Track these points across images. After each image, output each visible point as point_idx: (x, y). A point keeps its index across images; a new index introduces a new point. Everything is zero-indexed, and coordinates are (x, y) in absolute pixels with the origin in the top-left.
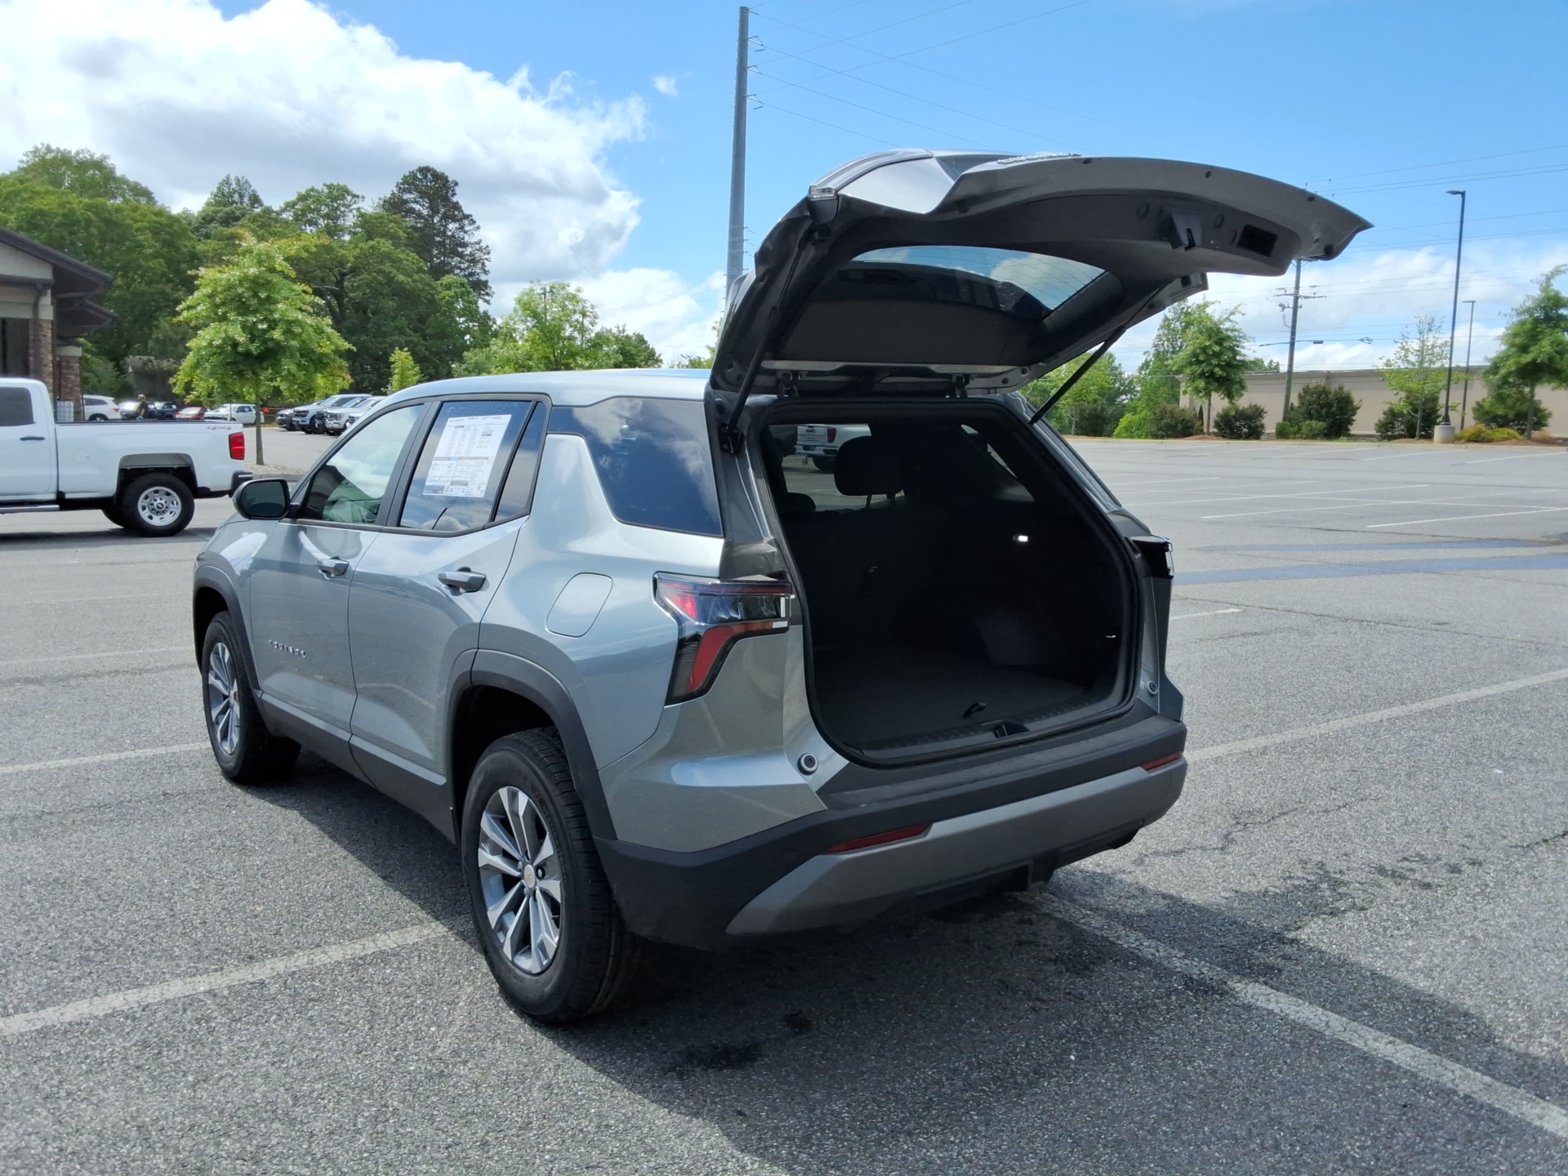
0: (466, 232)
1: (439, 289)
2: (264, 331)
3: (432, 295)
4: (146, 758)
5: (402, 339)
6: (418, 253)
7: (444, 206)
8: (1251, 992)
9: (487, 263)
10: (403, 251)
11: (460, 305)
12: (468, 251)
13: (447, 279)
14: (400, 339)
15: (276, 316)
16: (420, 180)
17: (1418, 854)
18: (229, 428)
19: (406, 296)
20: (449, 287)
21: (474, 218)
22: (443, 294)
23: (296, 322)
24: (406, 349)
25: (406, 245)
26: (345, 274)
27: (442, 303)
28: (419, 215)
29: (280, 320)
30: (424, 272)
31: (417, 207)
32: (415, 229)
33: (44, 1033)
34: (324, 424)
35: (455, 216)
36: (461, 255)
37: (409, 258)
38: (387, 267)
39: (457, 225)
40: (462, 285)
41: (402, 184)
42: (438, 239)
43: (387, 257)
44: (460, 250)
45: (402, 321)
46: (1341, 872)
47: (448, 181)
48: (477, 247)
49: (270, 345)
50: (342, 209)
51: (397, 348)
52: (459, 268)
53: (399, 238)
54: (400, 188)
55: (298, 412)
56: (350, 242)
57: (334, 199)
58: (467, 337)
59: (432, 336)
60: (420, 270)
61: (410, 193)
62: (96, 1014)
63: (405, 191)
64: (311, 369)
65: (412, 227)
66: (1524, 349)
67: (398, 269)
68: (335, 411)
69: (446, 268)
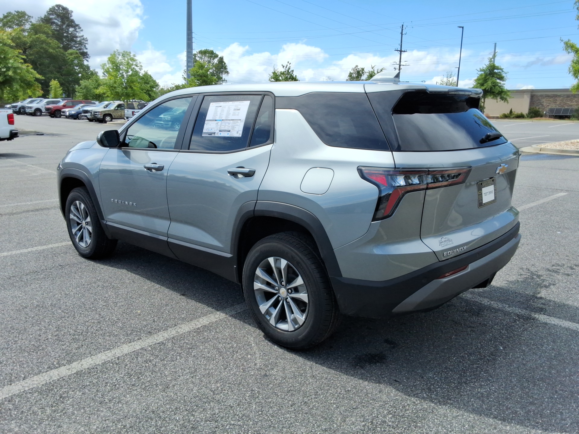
0: (77, 32)
1: (67, 55)
2: (5, 72)
3: (64, 57)
4: (40, 250)
5: (53, 76)
6: (57, 40)
7: (67, 21)
8: (542, 318)
9: (87, 45)
10: (51, 39)
11: (76, 62)
12: (78, 39)
13: (70, 51)
14: (51, 76)
15: (10, 65)
16: (57, 10)
17: (556, 264)
18: (7, 112)
19: (53, 58)
20: (71, 54)
21: (80, 26)
22: (69, 57)
23: (18, 68)
24: (56, 80)
25: (52, 37)
26: (27, 49)
27: (69, 61)
28: (57, 25)
29: (11, 67)
30: (60, 48)
31: (56, 21)
32: (56, 30)
33: (79, 374)
34: (25, 111)
35: (72, 25)
36: (75, 41)
37: (54, 42)
38: (44, 45)
39: (73, 29)
40: (77, 53)
41: (49, 11)
42: (65, 34)
43: (43, 42)
44: (75, 39)
45: (51, 68)
46: (536, 272)
47: (69, 11)
48: (82, 38)
49: (8, 77)
50: (24, 21)
51: (53, 79)
52: (75, 47)
53: (49, 34)
54: (48, 13)
55: (13, 106)
56: (28, 35)
57: (20, 17)
58: (80, 75)
59: (65, 75)
60: (59, 47)
61: (53, 15)
62: (98, 363)
63: (50, 14)
64: (26, 87)
65: (54, 29)
66: (482, 85)
67: (49, 47)
68: (30, 105)
69: (69, 47)
